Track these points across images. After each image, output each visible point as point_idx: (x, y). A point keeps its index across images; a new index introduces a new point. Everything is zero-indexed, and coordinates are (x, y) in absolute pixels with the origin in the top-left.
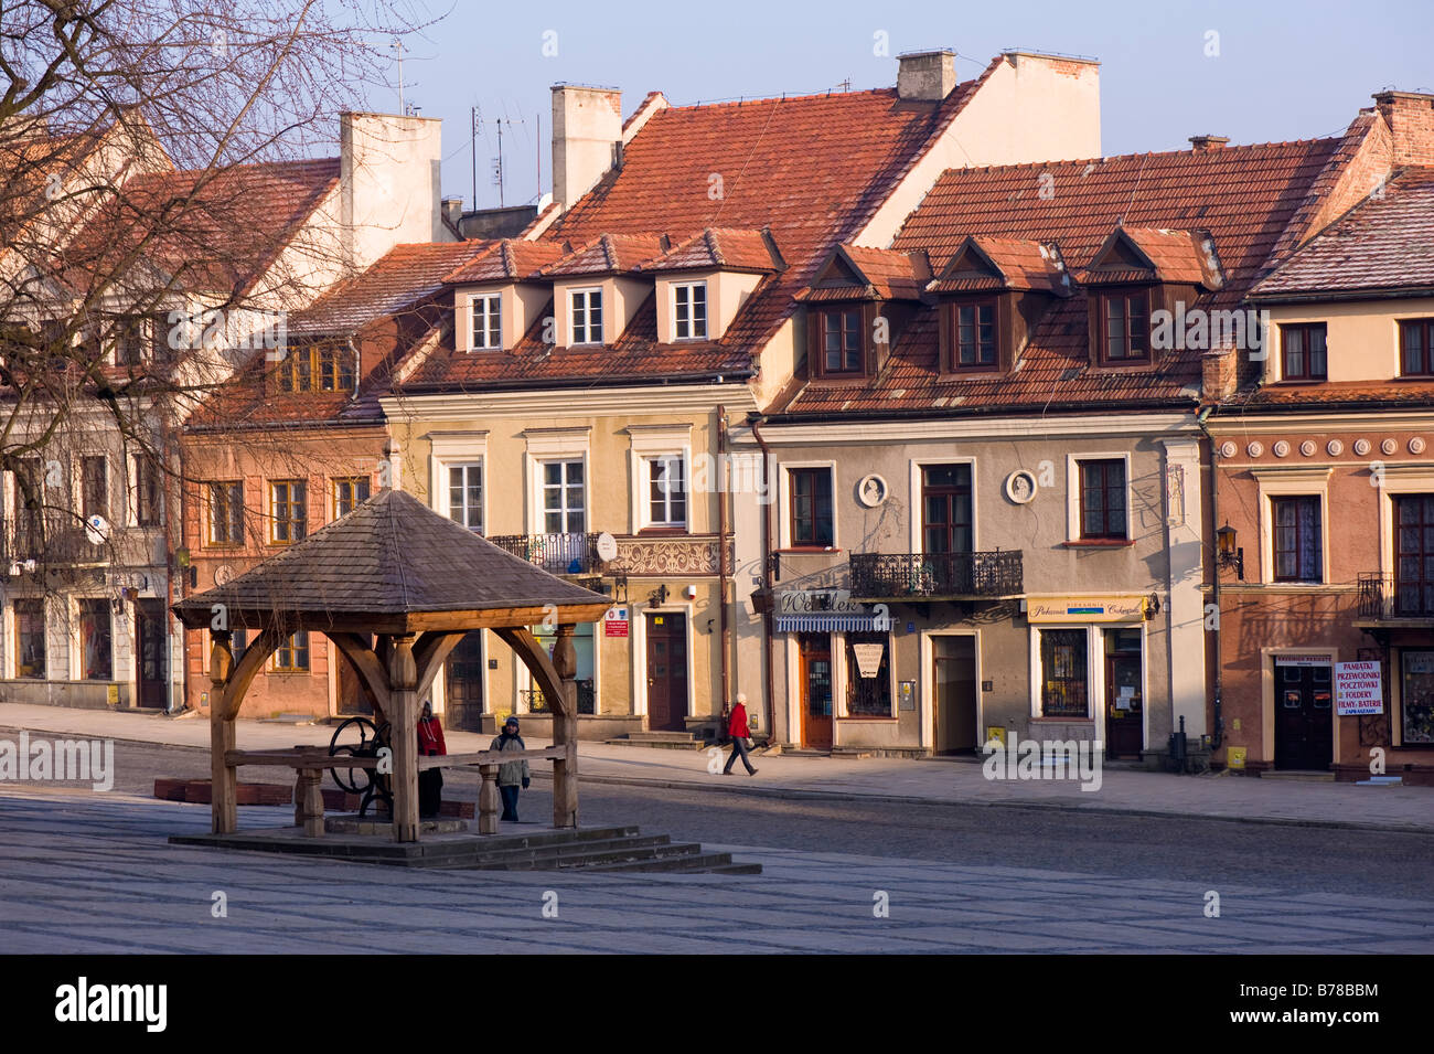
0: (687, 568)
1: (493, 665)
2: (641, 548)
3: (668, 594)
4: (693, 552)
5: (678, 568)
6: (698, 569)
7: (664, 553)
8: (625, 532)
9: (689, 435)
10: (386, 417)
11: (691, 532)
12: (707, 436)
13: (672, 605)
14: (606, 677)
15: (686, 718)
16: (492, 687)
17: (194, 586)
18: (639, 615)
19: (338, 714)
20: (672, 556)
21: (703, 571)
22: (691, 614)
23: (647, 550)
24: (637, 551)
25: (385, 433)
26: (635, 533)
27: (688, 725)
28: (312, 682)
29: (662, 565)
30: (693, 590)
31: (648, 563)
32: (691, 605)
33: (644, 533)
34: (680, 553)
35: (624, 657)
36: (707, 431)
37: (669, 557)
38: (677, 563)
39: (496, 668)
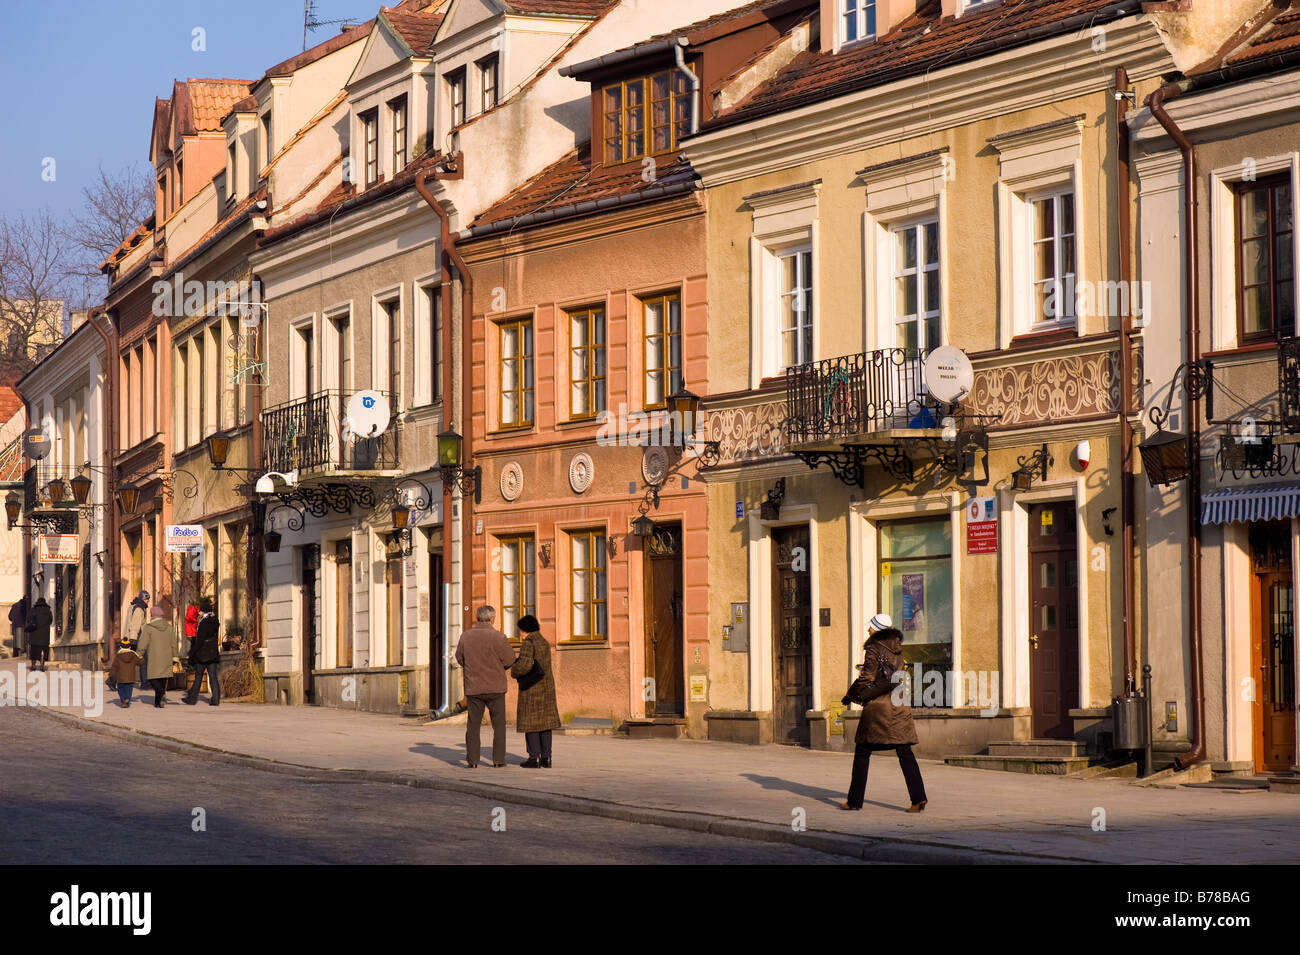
0: (1078, 407)
1: (825, 620)
2: (1014, 373)
3: (1051, 463)
4: (1087, 373)
5: (1066, 408)
6: (1093, 407)
7: (1045, 381)
8: (992, 346)
9: (1080, 139)
10: (698, 177)
11: (1082, 333)
12: (1104, 137)
13: (1057, 483)
14: (968, 632)
15: (1072, 712)
16: (823, 661)
17: (478, 500)
18: (1011, 509)
19: (647, 716)
20: (1057, 385)
21: (1102, 412)
22: (1082, 501)
23: (1021, 378)
24: (1009, 381)
25: (696, 206)
26: (1005, 345)
27: (1079, 726)
28: (610, 661)
29: (1043, 405)
30: (1085, 451)
31: (1024, 403)
32: (1081, 480)
33: (1020, 343)
34: (1069, 377)
35: (992, 589)
36: (1104, 126)
37: (1052, 387)
38: (1064, 399)
39: (829, 625)
